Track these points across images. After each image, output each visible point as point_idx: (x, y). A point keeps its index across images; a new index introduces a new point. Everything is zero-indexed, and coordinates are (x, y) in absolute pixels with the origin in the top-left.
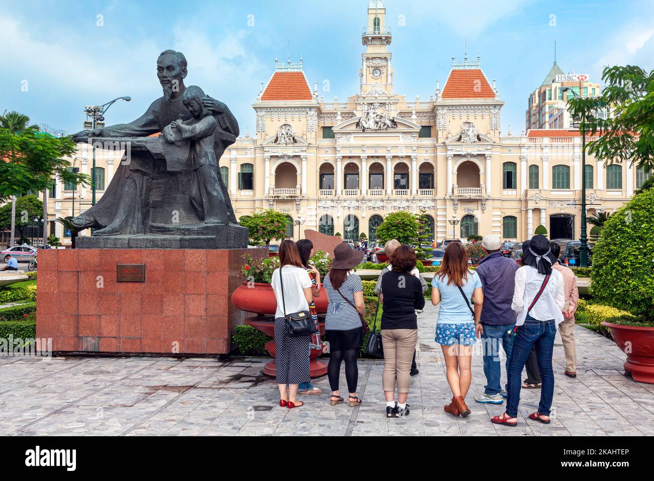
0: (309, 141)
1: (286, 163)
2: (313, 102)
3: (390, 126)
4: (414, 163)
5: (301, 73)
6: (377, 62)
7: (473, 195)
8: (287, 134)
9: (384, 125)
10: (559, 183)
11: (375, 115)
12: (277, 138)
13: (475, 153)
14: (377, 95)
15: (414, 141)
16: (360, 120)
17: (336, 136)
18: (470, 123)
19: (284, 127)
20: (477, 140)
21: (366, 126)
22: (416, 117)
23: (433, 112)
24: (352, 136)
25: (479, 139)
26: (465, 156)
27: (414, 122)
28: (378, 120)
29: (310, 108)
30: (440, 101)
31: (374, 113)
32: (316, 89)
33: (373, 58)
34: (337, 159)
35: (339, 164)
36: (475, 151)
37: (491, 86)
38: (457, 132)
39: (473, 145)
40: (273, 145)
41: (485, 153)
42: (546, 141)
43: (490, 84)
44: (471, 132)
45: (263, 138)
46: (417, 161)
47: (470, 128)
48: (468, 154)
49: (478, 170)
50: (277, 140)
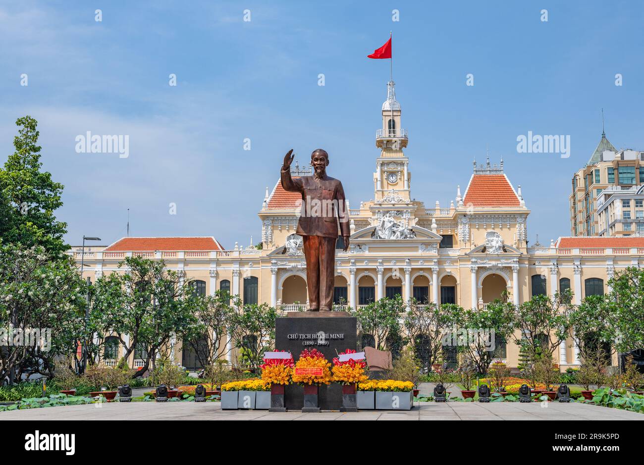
1: (295, 276)
3: (409, 236)
4: (435, 276)
6: (392, 168)
8: (296, 244)
9: (401, 235)
11: (392, 223)
13: (501, 266)
14: (393, 202)
15: (433, 253)
16: (375, 230)
18: (495, 233)
19: (292, 237)
20: (502, 251)
21: (382, 237)
22: (436, 226)
23: (454, 222)
24: (367, 247)
25: (505, 251)
26: (490, 268)
27: (434, 231)
28: (395, 229)
30: (462, 208)
31: (390, 222)
33: (388, 164)
34: (350, 271)
35: (352, 277)
36: (502, 263)
37: (516, 193)
38: (481, 243)
39: (498, 258)
40: (281, 256)
41: (512, 265)
42: (575, 252)
43: (514, 191)
44: (496, 243)
45: (269, 249)
46: (439, 274)
47: (495, 238)
48: (493, 266)
49: (505, 283)
50: (285, 250)
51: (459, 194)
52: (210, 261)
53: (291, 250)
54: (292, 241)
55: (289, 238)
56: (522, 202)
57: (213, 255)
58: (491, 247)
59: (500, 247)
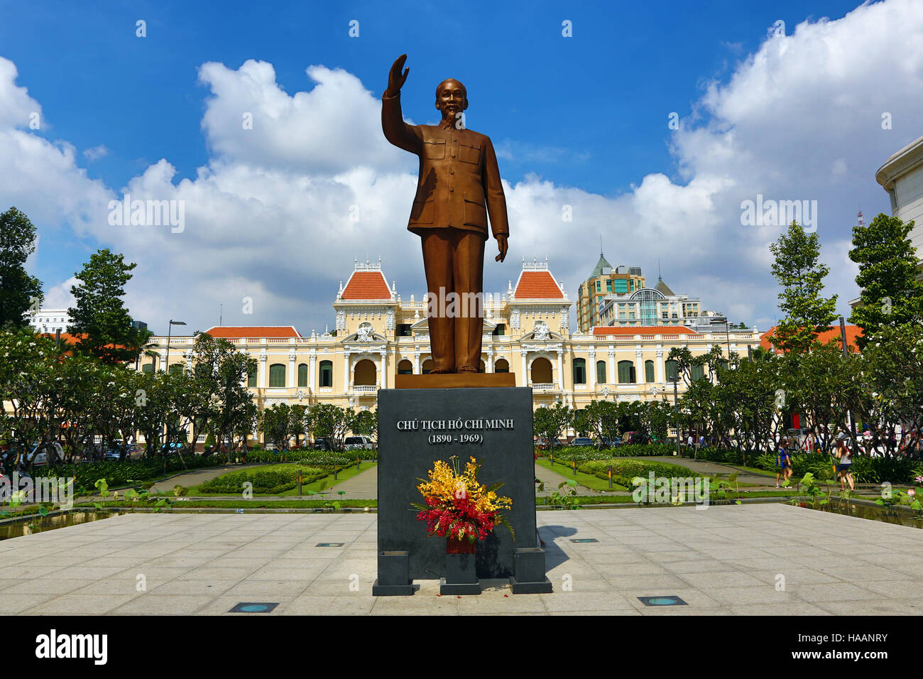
0: (389, 339)
1: (366, 360)
2: (392, 300)
4: (490, 360)
5: (380, 273)
7: (548, 390)
8: (367, 332)
10: (624, 377)
12: (357, 336)
13: (548, 350)
15: (489, 338)
17: (413, 334)
18: (541, 322)
19: (363, 326)
20: (548, 337)
23: (507, 311)
25: (551, 337)
26: (538, 353)
27: (489, 321)
29: (390, 307)
30: (513, 300)
32: (394, 289)
34: (415, 356)
35: (417, 360)
36: (547, 348)
37: (559, 287)
38: (529, 331)
39: (545, 343)
40: (353, 342)
41: (557, 350)
42: (610, 338)
43: (558, 285)
44: (543, 330)
45: (341, 336)
46: (493, 358)
47: (542, 326)
48: (541, 351)
49: (551, 366)
50: (357, 337)
51: (510, 288)
52: (289, 347)
53: (362, 337)
54: (363, 328)
55: (361, 326)
56: (565, 295)
57: (292, 341)
58: (539, 334)
59: (546, 334)
